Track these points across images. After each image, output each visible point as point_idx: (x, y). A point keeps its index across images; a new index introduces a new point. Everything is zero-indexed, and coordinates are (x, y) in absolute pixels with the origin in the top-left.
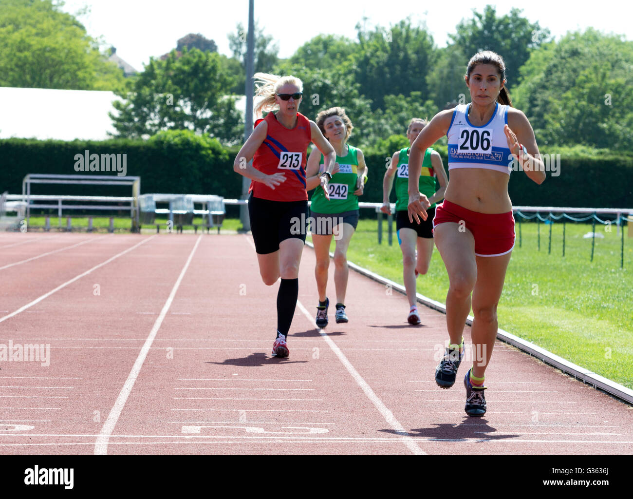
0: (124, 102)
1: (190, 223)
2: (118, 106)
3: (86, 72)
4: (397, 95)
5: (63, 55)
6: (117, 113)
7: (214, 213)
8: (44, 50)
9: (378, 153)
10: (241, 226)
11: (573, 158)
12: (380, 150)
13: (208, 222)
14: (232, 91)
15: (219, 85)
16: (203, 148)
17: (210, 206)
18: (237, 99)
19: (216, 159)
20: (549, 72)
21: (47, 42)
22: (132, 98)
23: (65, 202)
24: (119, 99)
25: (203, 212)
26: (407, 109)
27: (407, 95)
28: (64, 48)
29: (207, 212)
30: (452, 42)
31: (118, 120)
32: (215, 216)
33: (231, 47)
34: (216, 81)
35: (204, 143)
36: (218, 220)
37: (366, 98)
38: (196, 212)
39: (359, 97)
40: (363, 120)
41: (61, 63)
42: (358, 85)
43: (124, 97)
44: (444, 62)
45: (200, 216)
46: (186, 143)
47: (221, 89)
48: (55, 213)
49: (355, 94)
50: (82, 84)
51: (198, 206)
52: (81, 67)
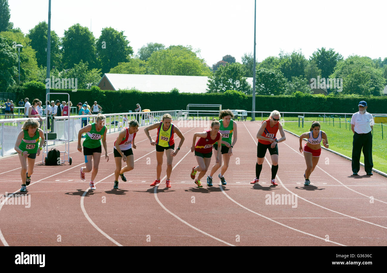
0: (211, 80)
1: (237, 118)
2: (209, 81)
3: (199, 70)
4: (295, 77)
5: (192, 65)
6: (209, 84)
7: (244, 115)
8: (187, 63)
9: (293, 97)
10: (252, 119)
11: (352, 98)
12: (293, 96)
13: (242, 118)
14: (245, 76)
15: (240, 74)
16: (240, 96)
17: (243, 113)
18: (247, 78)
19: (244, 99)
20: (342, 69)
21: (187, 61)
22: (214, 78)
23: (199, 112)
24: (210, 79)
25: (240, 115)
26: (298, 81)
27: (298, 76)
28: (192, 63)
29: (242, 115)
30: (311, 59)
31: (210, 86)
32: (244, 116)
33: (242, 61)
34: (240, 73)
35: (240, 94)
36: (245, 117)
37: (286, 78)
38: (239, 115)
39: (284, 77)
40: (285, 85)
41: (191, 67)
42: (283, 74)
43: (211, 78)
44: (309, 65)
45: (240, 116)
46: (235, 94)
47: (241, 75)
48: (196, 115)
49: (283, 77)
50: (198, 74)
51: (239, 113)
52: (197, 68)
